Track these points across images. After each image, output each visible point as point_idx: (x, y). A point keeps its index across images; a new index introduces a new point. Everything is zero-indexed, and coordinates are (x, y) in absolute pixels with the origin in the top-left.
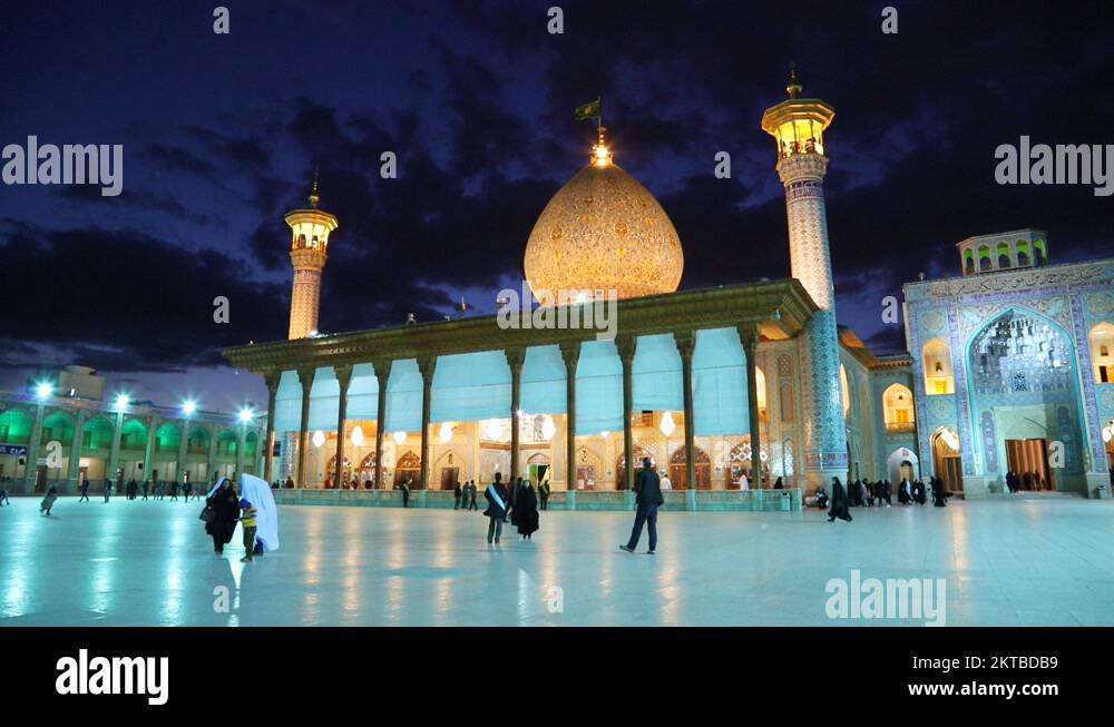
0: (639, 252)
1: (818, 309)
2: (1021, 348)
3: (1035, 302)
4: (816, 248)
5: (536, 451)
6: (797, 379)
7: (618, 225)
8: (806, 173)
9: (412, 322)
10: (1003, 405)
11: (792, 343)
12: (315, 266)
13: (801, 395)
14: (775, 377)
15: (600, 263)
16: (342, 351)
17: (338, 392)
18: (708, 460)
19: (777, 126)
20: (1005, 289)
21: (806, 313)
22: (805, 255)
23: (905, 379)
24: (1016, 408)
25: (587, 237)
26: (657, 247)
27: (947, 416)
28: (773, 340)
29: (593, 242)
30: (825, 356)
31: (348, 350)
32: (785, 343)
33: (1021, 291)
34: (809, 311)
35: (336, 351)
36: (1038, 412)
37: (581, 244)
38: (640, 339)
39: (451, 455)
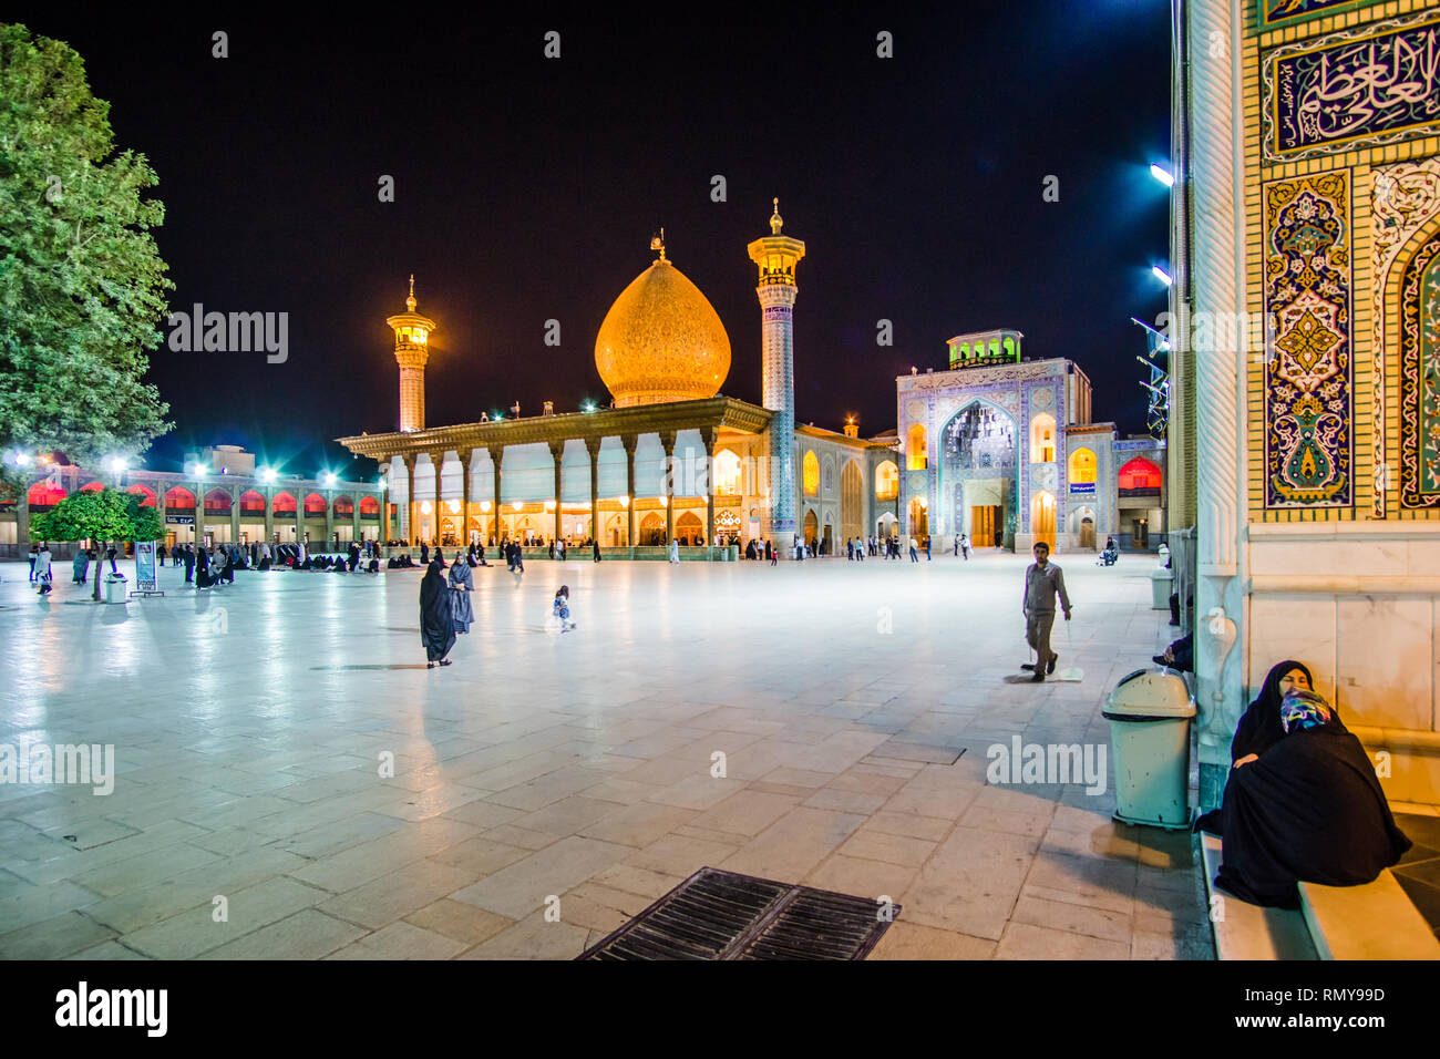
0: (681, 351)
2: (989, 433)
3: (994, 395)
7: (663, 328)
10: (972, 478)
12: (417, 364)
17: (434, 473)
20: (974, 384)
23: (893, 456)
24: (981, 481)
25: (638, 339)
26: (698, 346)
27: (921, 487)
29: (643, 344)
33: (985, 386)
36: (997, 484)
37: (633, 345)
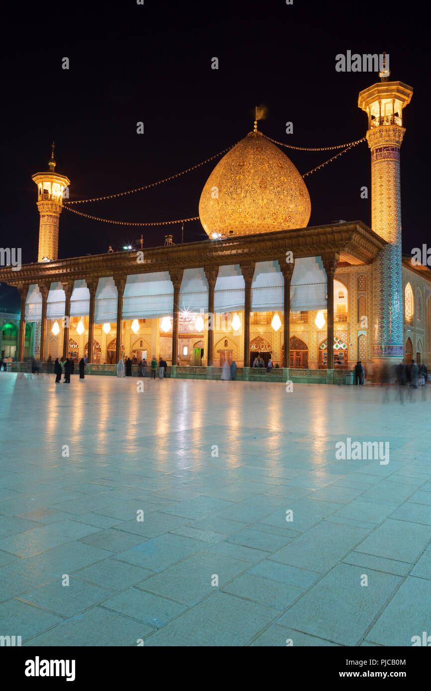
0: (275, 201)
1: (387, 243)
4: (389, 198)
5: (199, 339)
6: (370, 293)
7: (261, 183)
8: (387, 141)
9: (111, 252)
11: (368, 267)
12: (54, 212)
13: (372, 304)
14: (355, 292)
15: (248, 210)
16: (65, 271)
17: (64, 298)
18: (307, 348)
19: (367, 104)
21: (377, 246)
22: (381, 203)
25: (239, 191)
26: (289, 198)
28: (354, 265)
29: (243, 195)
30: (390, 277)
31: (69, 271)
32: (362, 268)
34: (380, 245)
35: (61, 271)
37: (235, 196)
38: (258, 264)
39: (141, 341)
